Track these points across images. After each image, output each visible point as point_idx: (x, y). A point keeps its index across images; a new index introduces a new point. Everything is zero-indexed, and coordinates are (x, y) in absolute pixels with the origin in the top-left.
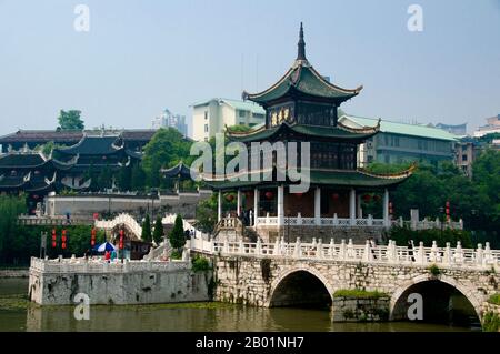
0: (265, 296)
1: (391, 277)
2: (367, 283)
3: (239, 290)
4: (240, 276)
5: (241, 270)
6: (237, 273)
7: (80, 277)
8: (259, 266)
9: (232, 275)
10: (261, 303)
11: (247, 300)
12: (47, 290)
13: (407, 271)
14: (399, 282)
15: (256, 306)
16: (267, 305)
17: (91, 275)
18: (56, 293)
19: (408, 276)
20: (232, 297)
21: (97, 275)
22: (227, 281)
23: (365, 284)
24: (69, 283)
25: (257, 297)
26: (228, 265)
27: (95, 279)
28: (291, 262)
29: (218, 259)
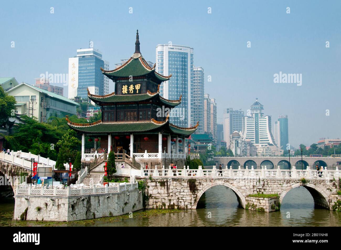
0: (193, 202)
1: (279, 186)
2: (264, 190)
3: (170, 200)
4: (170, 191)
5: (171, 187)
6: (168, 189)
7: (92, 198)
8: (186, 184)
9: (163, 190)
10: (189, 207)
11: (178, 206)
12: (71, 209)
13: (288, 182)
14: (284, 188)
15: (185, 209)
16: (195, 207)
17: (98, 196)
18: (77, 211)
19: (289, 185)
20: (164, 204)
21: (102, 195)
22: (158, 195)
23: (263, 191)
24: (85, 202)
25: (186, 203)
26: (158, 184)
27: (101, 199)
28: (211, 180)
29: (149, 181)
